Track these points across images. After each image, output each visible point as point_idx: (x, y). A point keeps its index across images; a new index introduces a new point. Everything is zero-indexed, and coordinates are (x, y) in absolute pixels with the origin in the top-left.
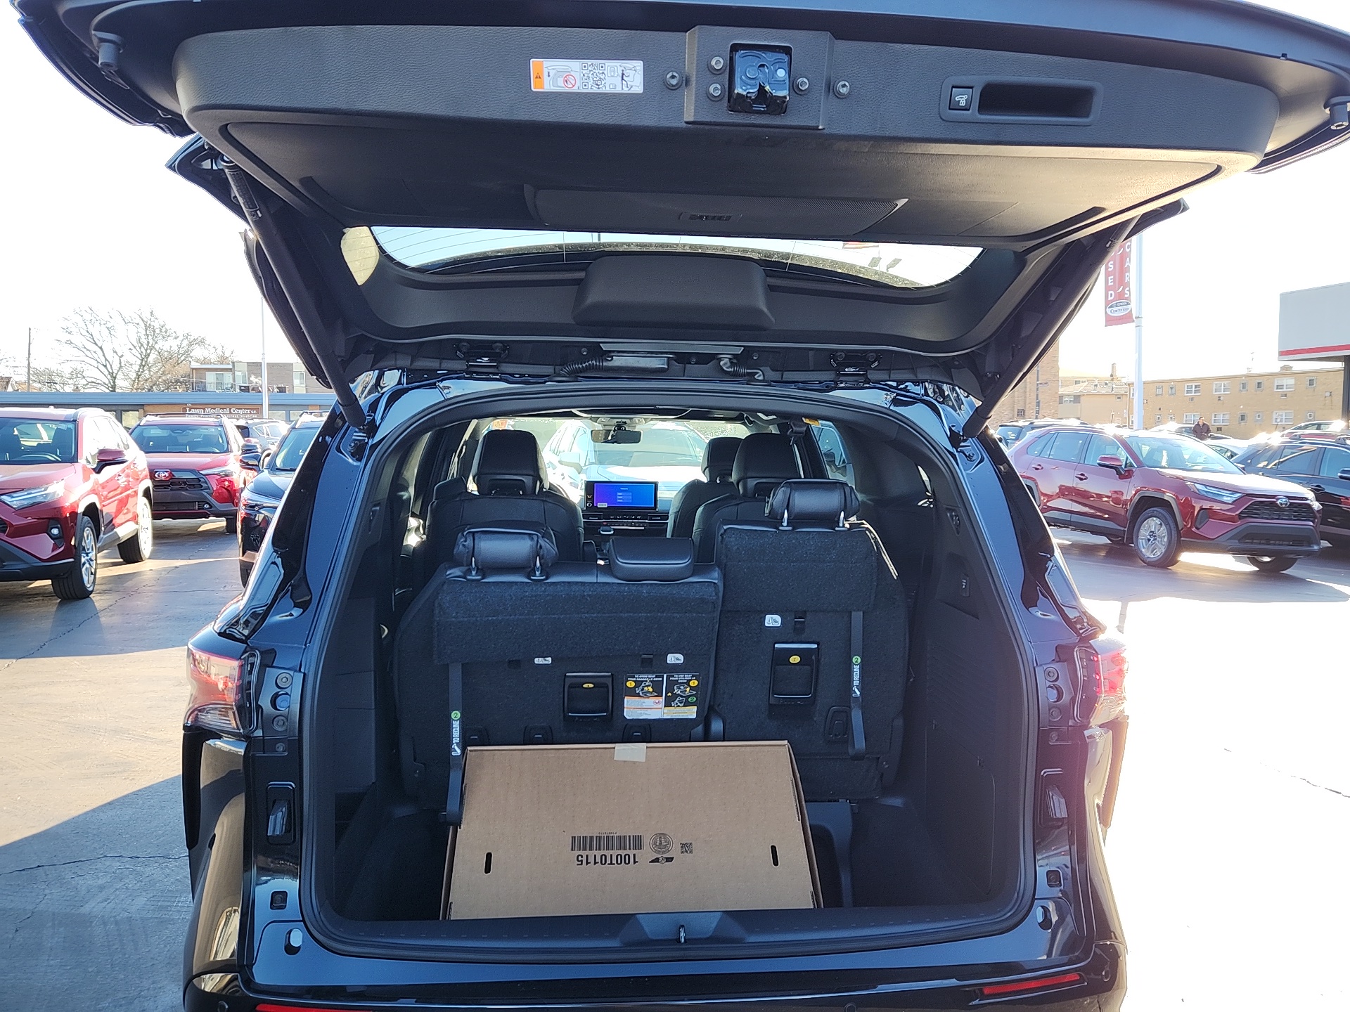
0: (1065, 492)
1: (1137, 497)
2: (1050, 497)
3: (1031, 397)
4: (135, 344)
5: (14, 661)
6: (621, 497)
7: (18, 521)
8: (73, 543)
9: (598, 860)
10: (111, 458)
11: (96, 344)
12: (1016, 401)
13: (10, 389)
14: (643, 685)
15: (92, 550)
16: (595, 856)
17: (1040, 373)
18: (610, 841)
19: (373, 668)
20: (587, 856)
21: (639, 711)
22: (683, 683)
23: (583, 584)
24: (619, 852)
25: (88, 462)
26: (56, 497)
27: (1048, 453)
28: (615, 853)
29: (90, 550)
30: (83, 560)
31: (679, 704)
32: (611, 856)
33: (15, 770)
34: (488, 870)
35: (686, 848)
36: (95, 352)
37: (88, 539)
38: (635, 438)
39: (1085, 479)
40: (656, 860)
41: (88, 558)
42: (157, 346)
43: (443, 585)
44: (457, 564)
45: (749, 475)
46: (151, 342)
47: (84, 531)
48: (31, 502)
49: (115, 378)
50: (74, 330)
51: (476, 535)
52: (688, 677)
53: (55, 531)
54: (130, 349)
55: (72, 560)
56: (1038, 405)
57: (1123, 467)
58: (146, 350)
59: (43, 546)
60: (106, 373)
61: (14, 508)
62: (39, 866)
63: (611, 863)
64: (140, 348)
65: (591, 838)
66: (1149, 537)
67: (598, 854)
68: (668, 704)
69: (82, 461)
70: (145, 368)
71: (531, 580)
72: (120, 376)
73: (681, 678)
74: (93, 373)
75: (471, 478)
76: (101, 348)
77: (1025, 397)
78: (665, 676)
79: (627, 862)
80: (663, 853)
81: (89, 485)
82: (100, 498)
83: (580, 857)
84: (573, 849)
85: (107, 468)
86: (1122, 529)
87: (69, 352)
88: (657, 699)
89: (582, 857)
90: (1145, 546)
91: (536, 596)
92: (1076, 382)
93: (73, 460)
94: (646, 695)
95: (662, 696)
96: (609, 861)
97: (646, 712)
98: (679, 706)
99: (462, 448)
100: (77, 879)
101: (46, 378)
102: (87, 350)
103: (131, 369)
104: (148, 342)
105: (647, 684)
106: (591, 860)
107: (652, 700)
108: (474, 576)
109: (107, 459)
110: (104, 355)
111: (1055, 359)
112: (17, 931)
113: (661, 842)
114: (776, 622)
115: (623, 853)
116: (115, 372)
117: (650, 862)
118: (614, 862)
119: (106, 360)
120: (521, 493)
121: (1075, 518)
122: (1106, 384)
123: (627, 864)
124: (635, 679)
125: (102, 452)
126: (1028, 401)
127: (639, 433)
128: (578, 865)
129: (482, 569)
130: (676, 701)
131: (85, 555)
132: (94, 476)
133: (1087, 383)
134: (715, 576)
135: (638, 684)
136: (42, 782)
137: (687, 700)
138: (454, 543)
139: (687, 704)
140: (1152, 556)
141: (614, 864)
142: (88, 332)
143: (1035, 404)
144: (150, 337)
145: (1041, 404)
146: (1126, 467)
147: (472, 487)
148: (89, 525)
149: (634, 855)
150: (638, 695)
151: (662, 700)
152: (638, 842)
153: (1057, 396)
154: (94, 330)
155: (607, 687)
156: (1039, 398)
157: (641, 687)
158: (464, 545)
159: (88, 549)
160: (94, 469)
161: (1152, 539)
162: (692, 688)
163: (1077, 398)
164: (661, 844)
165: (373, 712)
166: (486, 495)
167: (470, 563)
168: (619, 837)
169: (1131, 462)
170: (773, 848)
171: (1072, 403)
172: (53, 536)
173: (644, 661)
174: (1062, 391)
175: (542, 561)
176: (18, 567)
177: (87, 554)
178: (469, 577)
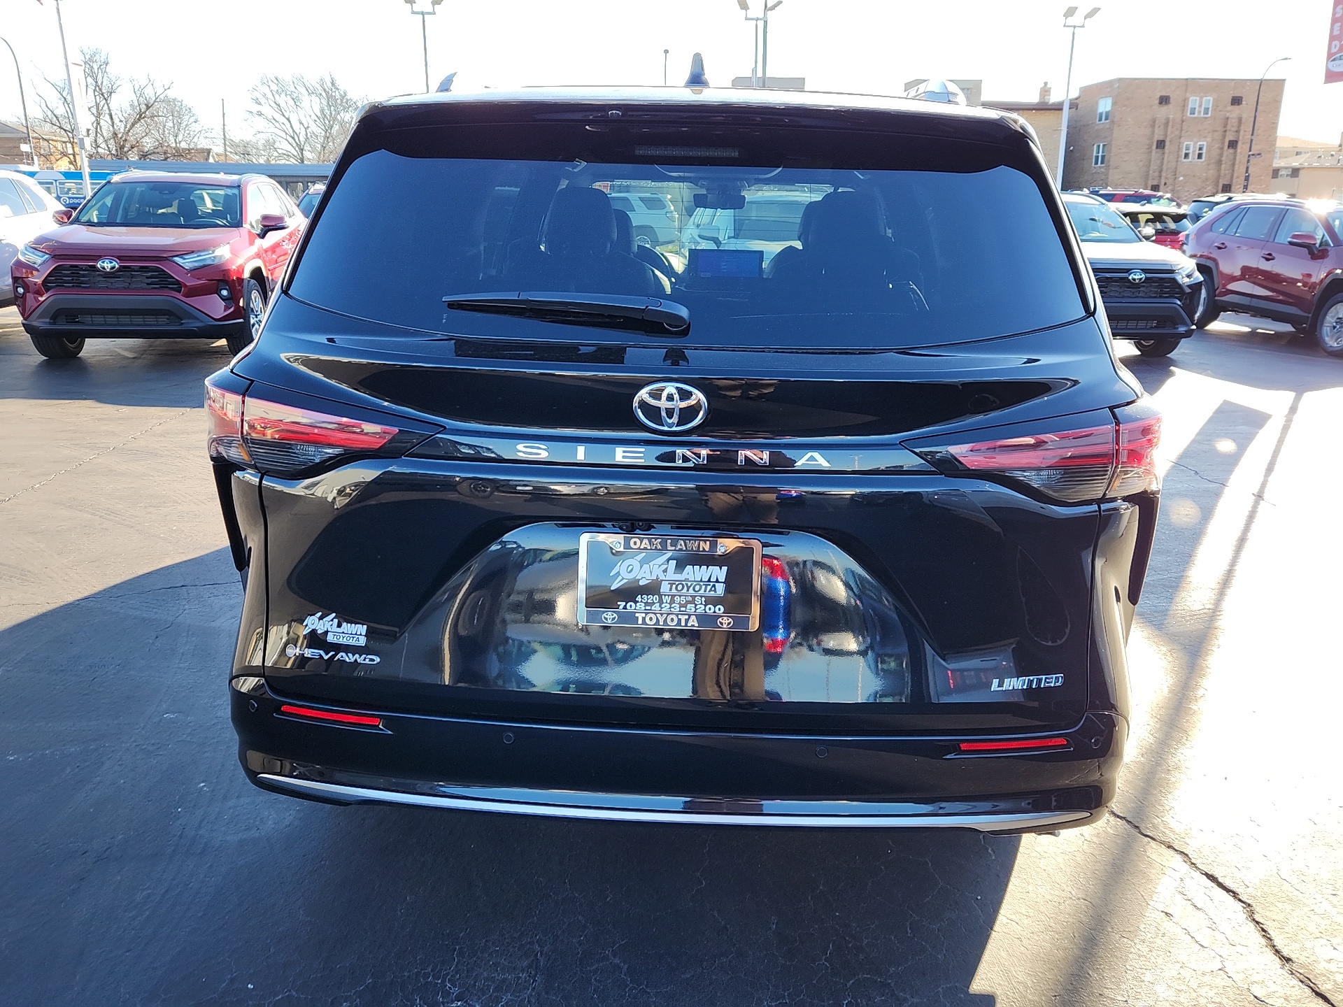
0: (1248, 273)
1: (1328, 281)
2: (1234, 279)
3: (1240, 170)
4: (319, 115)
5: (188, 409)
7: (191, 282)
8: (241, 304)
10: (273, 224)
11: (284, 116)
12: (1222, 175)
13: (211, 160)
15: (261, 312)
17: (1254, 142)
25: (252, 227)
26: (223, 260)
27: (1235, 230)
29: (259, 312)
30: (252, 321)
33: (175, 504)
36: (283, 123)
37: (256, 301)
38: (737, 203)
39: (1273, 259)
41: (257, 319)
42: (339, 117)
46: (333, 113)
47: (251, 294)
48: (201, 264)
49: (302, 150)
50: (263, 100)
53: (225, 293)
54: (315, 121)
55: (241, 320)
56: (1247, 178)
57: (1317, 245)
58: (329, 122)
59: (216, 307)
60: (295, 145)
61: (187, 270)
62: (183, 586)
64: (324, 120)
66: (1334, 324)
69: (246, 226)
70: (329, 140)
72: (307, 148)
74: (284, 146)
76: (288, 119)
77: (1233, 171)
81: (253, 250)
82: (264, 262)
85: (270, 233)
86: (1306, 315)
87: (260, 123)
90: (1329, 334)
92: (1297, 154)
93: (238, 224)
100: (213, 598)
101: (241, 150)
102: (276, 121)
103: (316, 141)
104: (331, 113)
109: (270, 225)
110: (291, 127)
111: (1274, 125)
112: (157, 637)
116: (303, 143)
119: (294, 131)
121: (1255, 302)
122: (1332, 155)
125: (265, 218)
126: (1235, 175)
127: (745, 199)
131: (254, 316)
132: (258, 241)
133: (1310, 154)
136: (196, 515)
140: (1335, 345)
142: (275, 103)
143: (1244, 178)
144: (332, 108)
145: (1250, 179)
146: (1320, 246)
148: (256, 288)
153: (1271, 170)
154: (282, 100)
156: (1249, 172)
159: (257, 311)
160: (258, 235)
161: (1338, 327)
163: (1295, 172)
169: (1326, 241)
171: (1289, 177)
172: (224, 298)
174: (1277, 163)
176: (194, 325)
177: (256, 316)
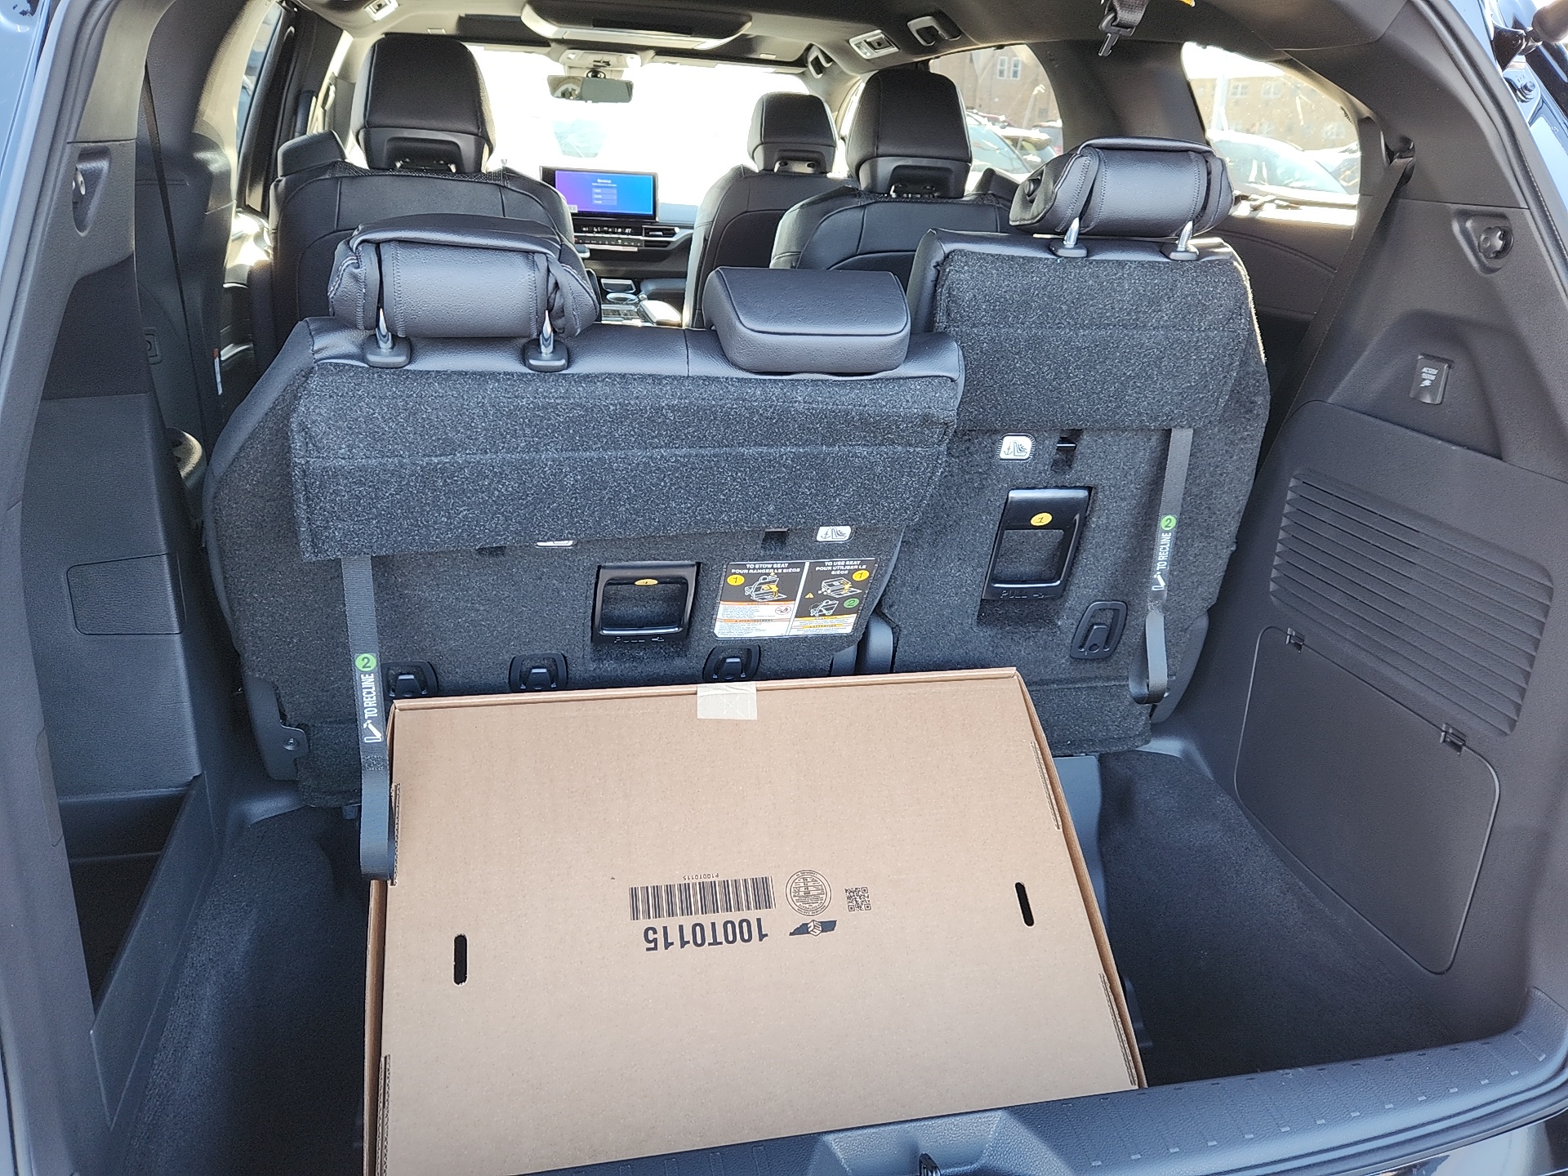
6: (600, 196)
9: (688, 937)
14: (761, 581)
16: (681, 927)
18: (710, 895)
19: (163, 548)
20: (665, 928)
21: (746, 625)
22: (841, 575)
23: (657, 379)
24: (729, 916)
28: (720, 918)
31: (825, 612)
32: (713, 924)
34: (460, 975)
35: (857, 898)
38: (624, 92)
40: (803, 930)
43: (307, 377)
44: (342, 323)
45: (881, 150)
51: (384, 249)
52: (852, 564)
63: (715, 943)
65: (669, 889)
67: (688, 922)
68: (802, 613)
71: (531, 367)
73: (841, 565)
75: (351, 138)
78: (807, 564)
79: (746, 937)
80: (816, 911)
83: (650, 932)
84: (635, 916)
88: (783, 606)
89: (655, 932)
91: (544, 408)
94: (762, 599)
95: (795, 600)
96: (709, 939)
97: (758, 627)
98: (824, 615)
99: (328, 90)
105: (769, 579)
106: (674, 936)
107: (773, 607)
108: (385, 354)
113: (808, 892)
114: (1021, 449)
115: (736, 917)
117: (791, 934)
118: (721, 938)
120: (453, 168)
123: (748, 941)
124: (746, 571)
127: (629, 87)
128: (648, 949)
129: (407, 339)
130: (820, 608)
134: (949, 363)
135: (750, 579)
137: (841, 604)
138: (326, 269)
139: (841, 611)
141: (721, 943)
147: (355, 155)
149: (759, 920)
150: (749, 599)
151: (794, 606)
152: (762, 893)
155: (686, 584)
157: (756, 585)
158: (355, 278)
162: (855, 584)
164: (807, 893)
165: (177, 639)
166: (383, 170)
167: (373, 321)
168: (725, 884)
170: (1020, 888)
173: (769, 536)
175: (560, 322)
178: (372, 358)
